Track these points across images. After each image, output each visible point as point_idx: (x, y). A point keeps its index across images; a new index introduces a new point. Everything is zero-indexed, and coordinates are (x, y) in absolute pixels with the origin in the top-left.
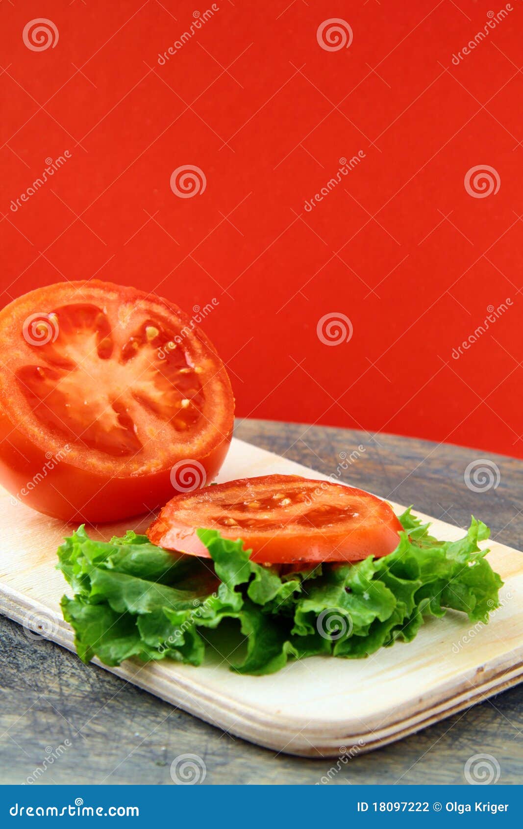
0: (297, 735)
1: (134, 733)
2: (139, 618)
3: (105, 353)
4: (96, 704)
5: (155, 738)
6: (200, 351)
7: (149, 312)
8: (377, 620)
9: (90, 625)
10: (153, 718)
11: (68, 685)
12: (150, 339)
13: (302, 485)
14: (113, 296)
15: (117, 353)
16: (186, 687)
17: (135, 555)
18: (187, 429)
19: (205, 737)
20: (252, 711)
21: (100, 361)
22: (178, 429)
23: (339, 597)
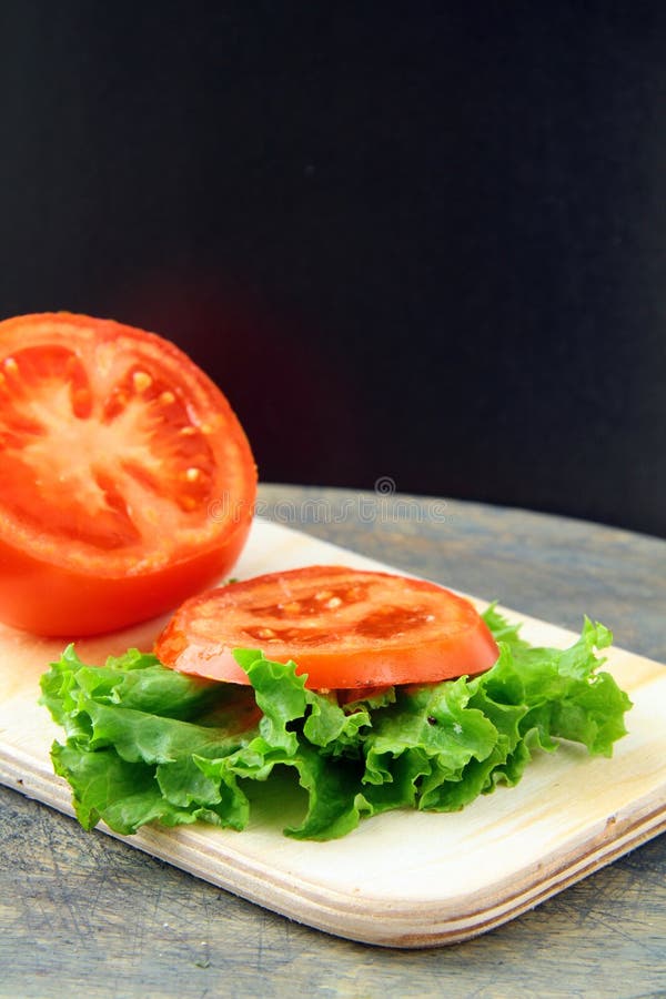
0: (383, 920)
1: (162, 923)
2: (158, 769)
3: (82, 410)
4: (105, 884)
5: (190, 929)
6: (206, 404)
7: (136, 353)
8: (473, 760)
9: (92, 780)
10: (184, 902)
11: (65, 861)
12: (139, 389)
13: (352, 579)
14: (87, 334)
15: (98, 410)
16: (227, 859)
17: (145, 684)
18: (196, 509)
19: (257, 926)
20: (320, 891)
21: (78, 423)
22: (185, 510)
23: (420, 730)
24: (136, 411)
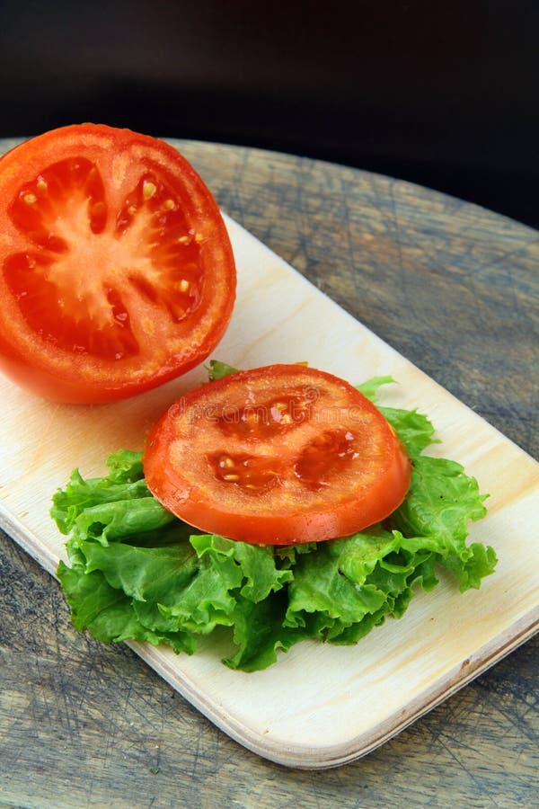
1: (129, 722)
3: (98, 224)
4: (93, 673)
5: (149, 730)
6: (200, 211)
7: (147, 161)
8: (368, 614)
9: (86, 599)
10: (147, 698)
11: (65, 643)
12: (146, 198)
14: (105, 143)
17: (131, 516)
19: (197, 730)
21: (93, 236)
22: (176, 321)
23: (331, 579)
24: (143, 220)
